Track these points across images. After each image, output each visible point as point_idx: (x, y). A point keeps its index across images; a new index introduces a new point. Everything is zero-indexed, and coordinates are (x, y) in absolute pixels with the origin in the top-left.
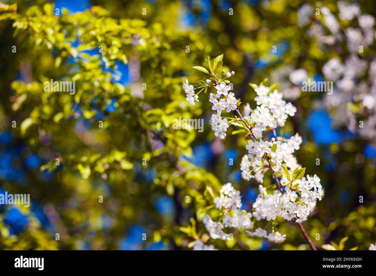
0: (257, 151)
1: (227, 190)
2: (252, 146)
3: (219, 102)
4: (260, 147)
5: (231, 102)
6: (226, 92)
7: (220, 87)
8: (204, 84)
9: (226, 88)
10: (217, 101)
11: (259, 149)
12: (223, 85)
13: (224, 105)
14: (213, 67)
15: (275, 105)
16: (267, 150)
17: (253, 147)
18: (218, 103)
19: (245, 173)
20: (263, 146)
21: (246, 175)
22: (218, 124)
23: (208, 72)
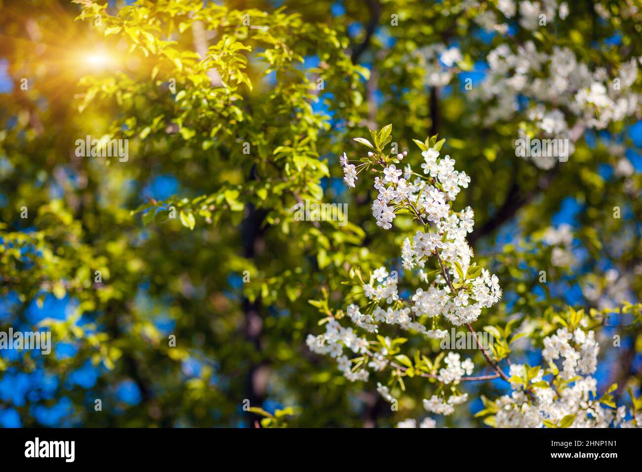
0: (426, 245)
1: (380, 276)
2: (421, 237)
3: (386, 189)
4: (430, 241)
5: (401, 190)
6: (395, 178)
7: (389, 171)
8: (367, 162)
9: (395, 173)
10: (384, 189)
11: (430, 243)
12: (392, 168)
13: (393, 195)
14: (379, 142)
15: (445, 176)
16: (439, 244)
17: (421, 239)
18: (386, 191)
19: (407, 262)
20: (434, 238)
21: (408, 265)
22: (382, 212)
23: (372, 146)
